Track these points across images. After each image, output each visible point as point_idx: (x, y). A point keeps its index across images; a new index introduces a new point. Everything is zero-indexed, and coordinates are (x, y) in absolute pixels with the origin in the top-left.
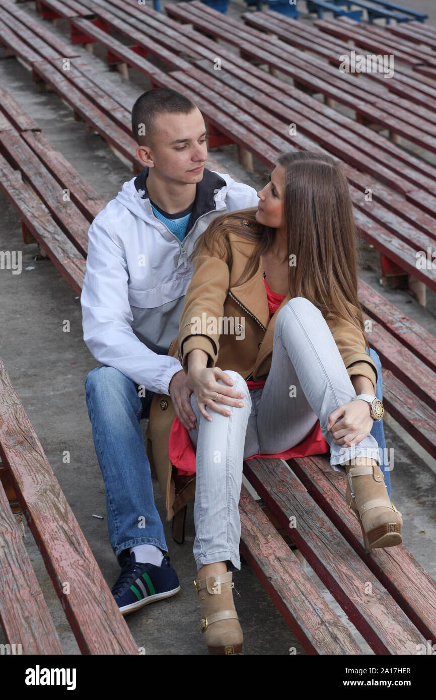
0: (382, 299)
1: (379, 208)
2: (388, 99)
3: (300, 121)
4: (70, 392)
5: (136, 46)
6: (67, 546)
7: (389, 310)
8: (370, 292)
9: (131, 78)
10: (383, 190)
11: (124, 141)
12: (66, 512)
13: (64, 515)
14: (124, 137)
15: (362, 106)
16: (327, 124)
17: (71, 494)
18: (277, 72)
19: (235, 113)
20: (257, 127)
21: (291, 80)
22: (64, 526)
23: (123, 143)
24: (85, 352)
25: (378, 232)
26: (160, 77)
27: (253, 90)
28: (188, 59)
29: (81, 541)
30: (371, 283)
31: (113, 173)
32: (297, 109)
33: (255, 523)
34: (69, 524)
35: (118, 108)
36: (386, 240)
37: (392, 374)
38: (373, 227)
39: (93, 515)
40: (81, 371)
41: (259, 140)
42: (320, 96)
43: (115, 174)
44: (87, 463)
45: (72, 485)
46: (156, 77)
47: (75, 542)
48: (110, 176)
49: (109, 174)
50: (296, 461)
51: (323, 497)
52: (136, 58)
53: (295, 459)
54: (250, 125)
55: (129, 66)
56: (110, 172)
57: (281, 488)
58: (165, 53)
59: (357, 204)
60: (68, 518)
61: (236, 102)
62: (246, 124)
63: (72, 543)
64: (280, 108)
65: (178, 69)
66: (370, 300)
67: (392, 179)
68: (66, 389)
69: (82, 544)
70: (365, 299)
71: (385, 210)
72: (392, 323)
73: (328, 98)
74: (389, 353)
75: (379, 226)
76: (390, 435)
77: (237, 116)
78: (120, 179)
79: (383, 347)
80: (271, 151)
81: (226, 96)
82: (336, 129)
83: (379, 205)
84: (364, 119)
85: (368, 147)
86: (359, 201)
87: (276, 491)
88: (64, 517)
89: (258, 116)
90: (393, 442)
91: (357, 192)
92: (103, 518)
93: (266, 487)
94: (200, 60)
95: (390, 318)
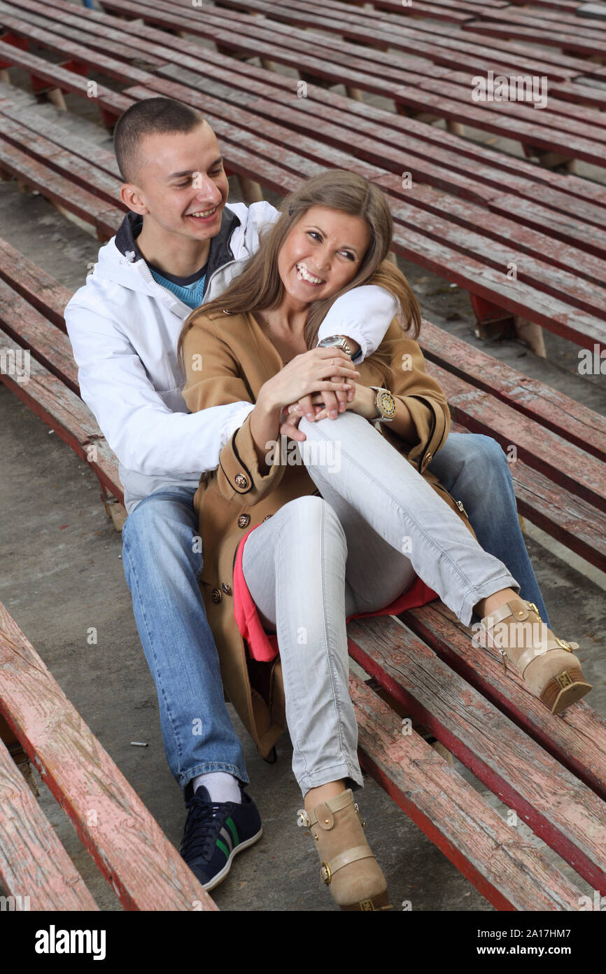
0: (487, 357)
1: (454, 230)
2: (437, 76)
3: (319, 126)
4: (66, 569)
5: (69, 62)
6: (106, 801)
7: (500, 371)
8: (468, 351)
9: (71, 109)
10: (456, 203)
11: (77, 197)
12: (95, 751)
13: (93, 756)
14: (76, 192)
15: (402, 91)
16: (357, 124)
17: (95, 718)
18: (273, 65)
19: (225, 130)
20: (262, 146)
21: (295, 72)
22: (95, 773)
23: (77, 201)
24: (77, 508)
25: (462, 263)
26: (111, 99)
27: (245, 94)
28: (148, 67)
29: (124, 789)
30: (463, 337)
31: (69, 245)
32: (312, 111)
33: (370, 715)
34: (102, 768)
35: (60, 152)
36: (474, 274)
37: (522, 463)
38: (452, 258)
39: (132, 743)
40: (76, 536)
41: (267, 163)
42: (341, 87)
43: (72, 247)
44: (109, 669)
45: (93, 705)
46: (106, 100)
47: (116, 793)
48: (65, 250)
49: (64, 247)
50: (413, 614)
51: (462, 659)
52: (73, 79)
53: (410, 611)
54: (250, 144)
55: (64, 92)
56: (65, 244)
57: (398, 658)
58: (112, 64)
59: (423, 228)
60: (99, 759)
61: (225, 115)
62: (245, 144)
63: (112, 796)
64: (287, 115)
65: (135, 83)
66: (469, 362)
67: (465, 186)
68: (60, 566)
69: (127, 795)
70: (462, 362)
71: (465, 231)
72: (508, 389)
73: (351, 88)
74: (513, 433)
75: (460, 256)
76: (535, 550)
77: (231, 134)
78: (82, 252)
79: (501, 426)
80: (288, 176)
81: (210, 110)
82: (372, 129)
83: (454, 225)
84: (407, 108)
85: (422, 148)
86: (425, 224)
87: (391, 663)
88: (93, 758)
89: (260, 130)
90: (540, 559)
91: (420, 212)
92: (147, 745)
93: (376, 660)
94: (163, 66)
95: (504, 383)
